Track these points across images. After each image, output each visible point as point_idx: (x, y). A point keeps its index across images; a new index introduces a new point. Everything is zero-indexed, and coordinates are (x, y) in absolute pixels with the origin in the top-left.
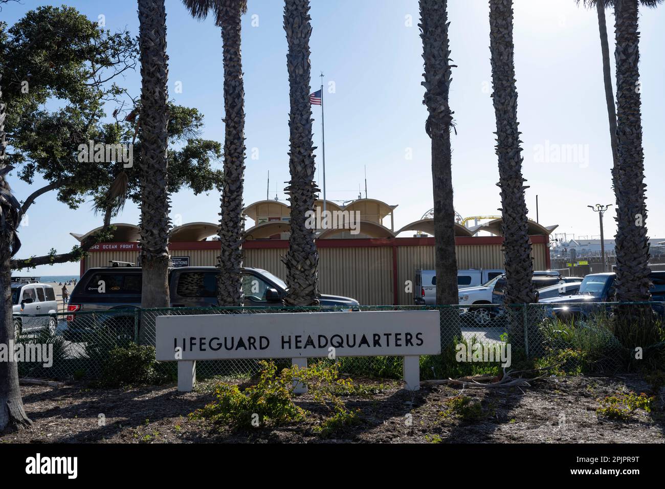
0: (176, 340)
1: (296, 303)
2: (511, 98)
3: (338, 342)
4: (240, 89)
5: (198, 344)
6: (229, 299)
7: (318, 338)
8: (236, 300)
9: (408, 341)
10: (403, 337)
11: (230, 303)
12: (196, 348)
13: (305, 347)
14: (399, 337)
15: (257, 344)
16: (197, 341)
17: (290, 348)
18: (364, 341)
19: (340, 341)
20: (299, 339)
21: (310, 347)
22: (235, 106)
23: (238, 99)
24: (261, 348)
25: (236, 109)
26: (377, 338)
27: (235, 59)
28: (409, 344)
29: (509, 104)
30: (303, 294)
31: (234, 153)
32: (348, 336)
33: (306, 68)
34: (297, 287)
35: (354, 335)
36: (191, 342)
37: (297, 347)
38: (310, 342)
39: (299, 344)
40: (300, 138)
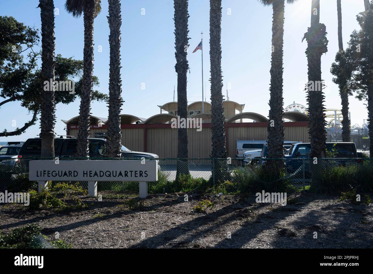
0: (37, 171)
1: (109, 156)
2: (217, 54)
3: (108, 174)
4: (91, 52)
5: (47, 173)
6: (81, 154)
7: (99, 172)
8: (84, 154)
9: (141, 175)
10: (138, 173)
11: (81, 155)
12: (46, 175)
13: (94, 176)
14: (136, 173)
15: (72, 174)
16: (46, 172)
17: (87, 176)
18: (120, 174)
19: (110, 174)
20: (91, 172)
21: (96, 176)
22: (87, 61)
23: (89, 57)
24: (74, 176)
25: (88, 62)
26: (126, 173)
27: (89, 38)
28: (141, 176)
29: (216, 57)
30: (112, 152)
31: (86, 84)
32: (113, 171)
33: (117, 42)
34: (109, 149)
35: (116, 171)
36: (44, 173)
37: (90, 176)
38: (96, 174)
39: (91, 175)
40: (113, 76)
